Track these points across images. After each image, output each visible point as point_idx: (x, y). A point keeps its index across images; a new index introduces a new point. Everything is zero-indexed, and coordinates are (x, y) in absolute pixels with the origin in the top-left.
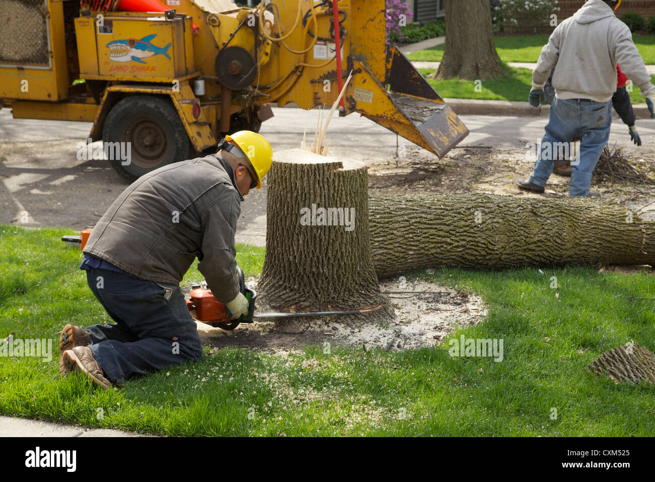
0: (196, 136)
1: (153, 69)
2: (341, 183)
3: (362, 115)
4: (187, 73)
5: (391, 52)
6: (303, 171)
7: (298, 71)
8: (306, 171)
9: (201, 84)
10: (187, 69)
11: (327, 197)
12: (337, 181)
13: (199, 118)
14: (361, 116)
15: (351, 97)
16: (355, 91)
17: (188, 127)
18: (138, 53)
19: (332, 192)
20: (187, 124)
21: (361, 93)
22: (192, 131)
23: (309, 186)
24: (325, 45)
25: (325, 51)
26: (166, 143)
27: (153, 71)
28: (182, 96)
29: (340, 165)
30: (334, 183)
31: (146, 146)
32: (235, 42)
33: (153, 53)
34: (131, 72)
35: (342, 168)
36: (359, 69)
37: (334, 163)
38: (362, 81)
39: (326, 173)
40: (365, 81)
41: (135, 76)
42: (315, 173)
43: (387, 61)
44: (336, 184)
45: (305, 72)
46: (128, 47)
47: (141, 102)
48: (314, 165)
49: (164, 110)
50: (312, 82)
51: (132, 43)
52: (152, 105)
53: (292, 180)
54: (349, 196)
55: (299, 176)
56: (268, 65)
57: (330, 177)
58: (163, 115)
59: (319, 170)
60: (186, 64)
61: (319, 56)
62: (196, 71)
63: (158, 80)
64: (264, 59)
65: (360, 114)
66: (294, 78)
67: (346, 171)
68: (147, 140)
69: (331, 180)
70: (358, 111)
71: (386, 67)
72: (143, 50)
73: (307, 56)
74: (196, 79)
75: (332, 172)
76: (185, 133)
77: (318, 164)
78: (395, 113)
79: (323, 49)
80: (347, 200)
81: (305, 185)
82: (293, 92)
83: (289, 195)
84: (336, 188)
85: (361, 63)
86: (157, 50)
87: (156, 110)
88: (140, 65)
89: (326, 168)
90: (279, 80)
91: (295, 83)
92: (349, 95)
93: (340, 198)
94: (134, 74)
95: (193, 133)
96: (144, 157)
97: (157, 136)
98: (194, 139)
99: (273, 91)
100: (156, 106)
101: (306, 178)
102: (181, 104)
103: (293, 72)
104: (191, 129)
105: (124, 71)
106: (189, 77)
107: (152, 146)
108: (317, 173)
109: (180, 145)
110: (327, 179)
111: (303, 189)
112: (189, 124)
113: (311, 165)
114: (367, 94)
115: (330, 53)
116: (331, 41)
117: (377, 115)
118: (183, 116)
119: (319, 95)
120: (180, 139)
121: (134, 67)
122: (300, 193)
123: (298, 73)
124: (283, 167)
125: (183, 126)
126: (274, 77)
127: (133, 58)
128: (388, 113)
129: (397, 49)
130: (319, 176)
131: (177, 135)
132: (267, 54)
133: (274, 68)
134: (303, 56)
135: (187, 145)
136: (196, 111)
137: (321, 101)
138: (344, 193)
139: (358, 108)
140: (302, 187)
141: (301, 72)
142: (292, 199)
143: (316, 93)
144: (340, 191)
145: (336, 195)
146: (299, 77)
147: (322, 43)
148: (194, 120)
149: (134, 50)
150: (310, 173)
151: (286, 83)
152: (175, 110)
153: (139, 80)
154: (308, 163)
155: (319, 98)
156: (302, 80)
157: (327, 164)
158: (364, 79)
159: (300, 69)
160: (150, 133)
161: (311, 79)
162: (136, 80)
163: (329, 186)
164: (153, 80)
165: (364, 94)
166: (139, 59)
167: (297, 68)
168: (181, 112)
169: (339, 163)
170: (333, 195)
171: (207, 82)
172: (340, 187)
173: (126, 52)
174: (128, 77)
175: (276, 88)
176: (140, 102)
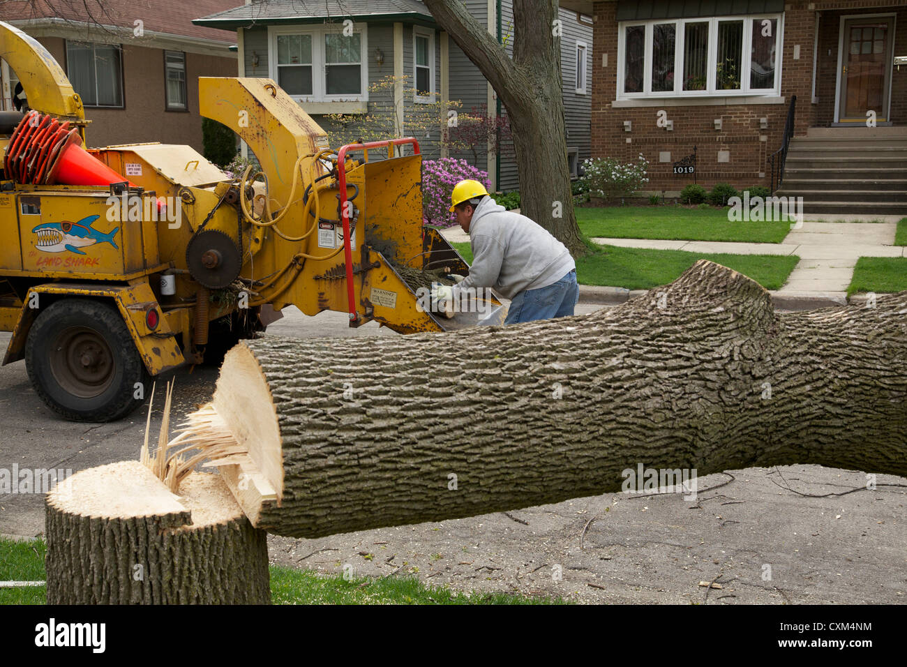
0: (152, 354)
1: (95, 262)
2: (190, 556)
3: (383, 324)
4: (145, 267)
5: (430, 236)
6: (101, 532)
7: (299, 264)
8: (108, 533)
9: (169, 280)
10: (145, 261)
11: (155, 588)
12: (177, 552)
13: (157, 330)
14: (381, 326)
15: (367, 299)
16: (372, 292)
17: (139, 342)
18: (75, 241)
19: (167, 576)
20: (138, 338)
21: (379, 295)
22: (145, 348)
23: (117, 565)
24: (333, 229)
25: (333, 238)
26: (112, 363)
27: (95, 265)
28: (134, 299)
29: (185, 518)
30: (172, 557)
31: (86, 367)
32: (214, 225)
33: (94, 241)
34: (65, 266)
35: (191, 523)
36: (377, 262)
37: (170, 515)
38: (382, 278)
39: (152, 537)
40: (385, 279)
41: (70, 272)
42: (128, 538)
43: (426, 249)
44: (176, 561)
45: (308, 266)
46: (61, 233)
47: (76, 308)
48: (126, 522)
49: (106, 317)
50: (317, 278)
51: (66, 227)
52: (90, 311)
53: (81, 552)
54: (207, 582)
55: (94, 545)
56: (260, 255)
57: (162, 545)
58: (105, 325)
59: (136, 531)
60: (143, 254)
61: (324, 244)
62: (161, 263)
63: (101, 277)
64: (254, 248)
65: (378, 324)
66: (293, 273)
67: (199, 531)
68: (87, 359)
69: (164, 552)
70: (377, 319)
71: (424, 256)
72: (81, 236)
73: (309, 244)
74: (163, 273)
75: (165, 534)
76: (134, 350)
77: (134, 519)
78: (427, 323)
79: (330, 235)
80: (203, 590)
81: (106, 563)
82: (292, 290)
83: (77, 582)
84: (177, 569)
85: (379, 254)
86: (100, 237)
87: (96, 318)
88: (76, 256)
89: (151, 528)
90: (275, 274)
91: (295, 279)
92: (363, 297)
93: (187, 588)
94: (69, 269)
95: (146, 350)
96: (82, 381)
97: (101, 352)
98: (147, 359)
99: (266, 289)
100: (95, 314)
101: (107, 550)
102: (130, 311)
103: (292, 265)
104: (144, 344)
105: (57, 264)
106: (148, 272)
107: (94, 367)
108: (132, 539)
109: (129, 367)
110: (156, 549)
111: (102, 571)
112: (141, 338)
113: (118, 519)
114: (388, 297)
115: (338, 240)
116: (339, 225)
117: (403, 325)
118: (133, 328)
119: (325, 297)
120: (128, 358)
121: (70, 258)
122: (96, 581)
123: (298, 267)
124: (64, 522)
125: (133, 341)
126: (268, 271)
127: (68, 247)
128: (417, 322)
129: (437, 233)
130: (137, 543)
131: (124, 352)
132: (257, 241)
133: (268, 259)
134: (303, 243)
135: (140, 366)
136: (152, 320)
137: (328, 304)
138: (194, 577)
139: (376, 315)
140: (101, 565)
141: (303, 265)
142: (81, 591)
143: (321, 294)
144: (186, 574)
145: (176, 582)
146: (300, 271)
147: (329, 226)
148: (149, 332)
149: (68, 236)
150: (117, 538)
151: (283, 280)
152: (122, 319)
153: (76, 278)
154: (113, 516)
155: (326, 301)
156: (302, 275)
157: (154, 517)
158: (384, 276)
159: (301, 261)
160: (91, 349)
161: (315, 274)
162: (71, 276)
163: (160, 566)
164: (94, 278)
165: (384, 296)
166: (76, 248)
167: (297, 259)
168: (129, 321)
169: (182, 514)
170: (170, 582)
171: (178, 278)
172: (186, 566)
173: (58, 239)
174: (62, 273)
175: (270, 286)
176: (74, 307)
